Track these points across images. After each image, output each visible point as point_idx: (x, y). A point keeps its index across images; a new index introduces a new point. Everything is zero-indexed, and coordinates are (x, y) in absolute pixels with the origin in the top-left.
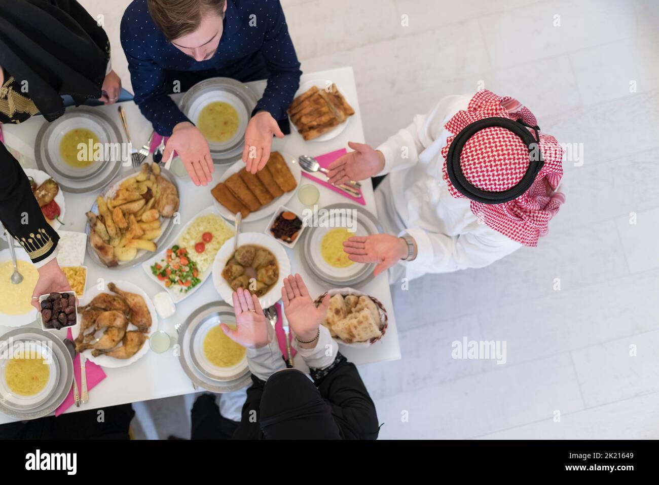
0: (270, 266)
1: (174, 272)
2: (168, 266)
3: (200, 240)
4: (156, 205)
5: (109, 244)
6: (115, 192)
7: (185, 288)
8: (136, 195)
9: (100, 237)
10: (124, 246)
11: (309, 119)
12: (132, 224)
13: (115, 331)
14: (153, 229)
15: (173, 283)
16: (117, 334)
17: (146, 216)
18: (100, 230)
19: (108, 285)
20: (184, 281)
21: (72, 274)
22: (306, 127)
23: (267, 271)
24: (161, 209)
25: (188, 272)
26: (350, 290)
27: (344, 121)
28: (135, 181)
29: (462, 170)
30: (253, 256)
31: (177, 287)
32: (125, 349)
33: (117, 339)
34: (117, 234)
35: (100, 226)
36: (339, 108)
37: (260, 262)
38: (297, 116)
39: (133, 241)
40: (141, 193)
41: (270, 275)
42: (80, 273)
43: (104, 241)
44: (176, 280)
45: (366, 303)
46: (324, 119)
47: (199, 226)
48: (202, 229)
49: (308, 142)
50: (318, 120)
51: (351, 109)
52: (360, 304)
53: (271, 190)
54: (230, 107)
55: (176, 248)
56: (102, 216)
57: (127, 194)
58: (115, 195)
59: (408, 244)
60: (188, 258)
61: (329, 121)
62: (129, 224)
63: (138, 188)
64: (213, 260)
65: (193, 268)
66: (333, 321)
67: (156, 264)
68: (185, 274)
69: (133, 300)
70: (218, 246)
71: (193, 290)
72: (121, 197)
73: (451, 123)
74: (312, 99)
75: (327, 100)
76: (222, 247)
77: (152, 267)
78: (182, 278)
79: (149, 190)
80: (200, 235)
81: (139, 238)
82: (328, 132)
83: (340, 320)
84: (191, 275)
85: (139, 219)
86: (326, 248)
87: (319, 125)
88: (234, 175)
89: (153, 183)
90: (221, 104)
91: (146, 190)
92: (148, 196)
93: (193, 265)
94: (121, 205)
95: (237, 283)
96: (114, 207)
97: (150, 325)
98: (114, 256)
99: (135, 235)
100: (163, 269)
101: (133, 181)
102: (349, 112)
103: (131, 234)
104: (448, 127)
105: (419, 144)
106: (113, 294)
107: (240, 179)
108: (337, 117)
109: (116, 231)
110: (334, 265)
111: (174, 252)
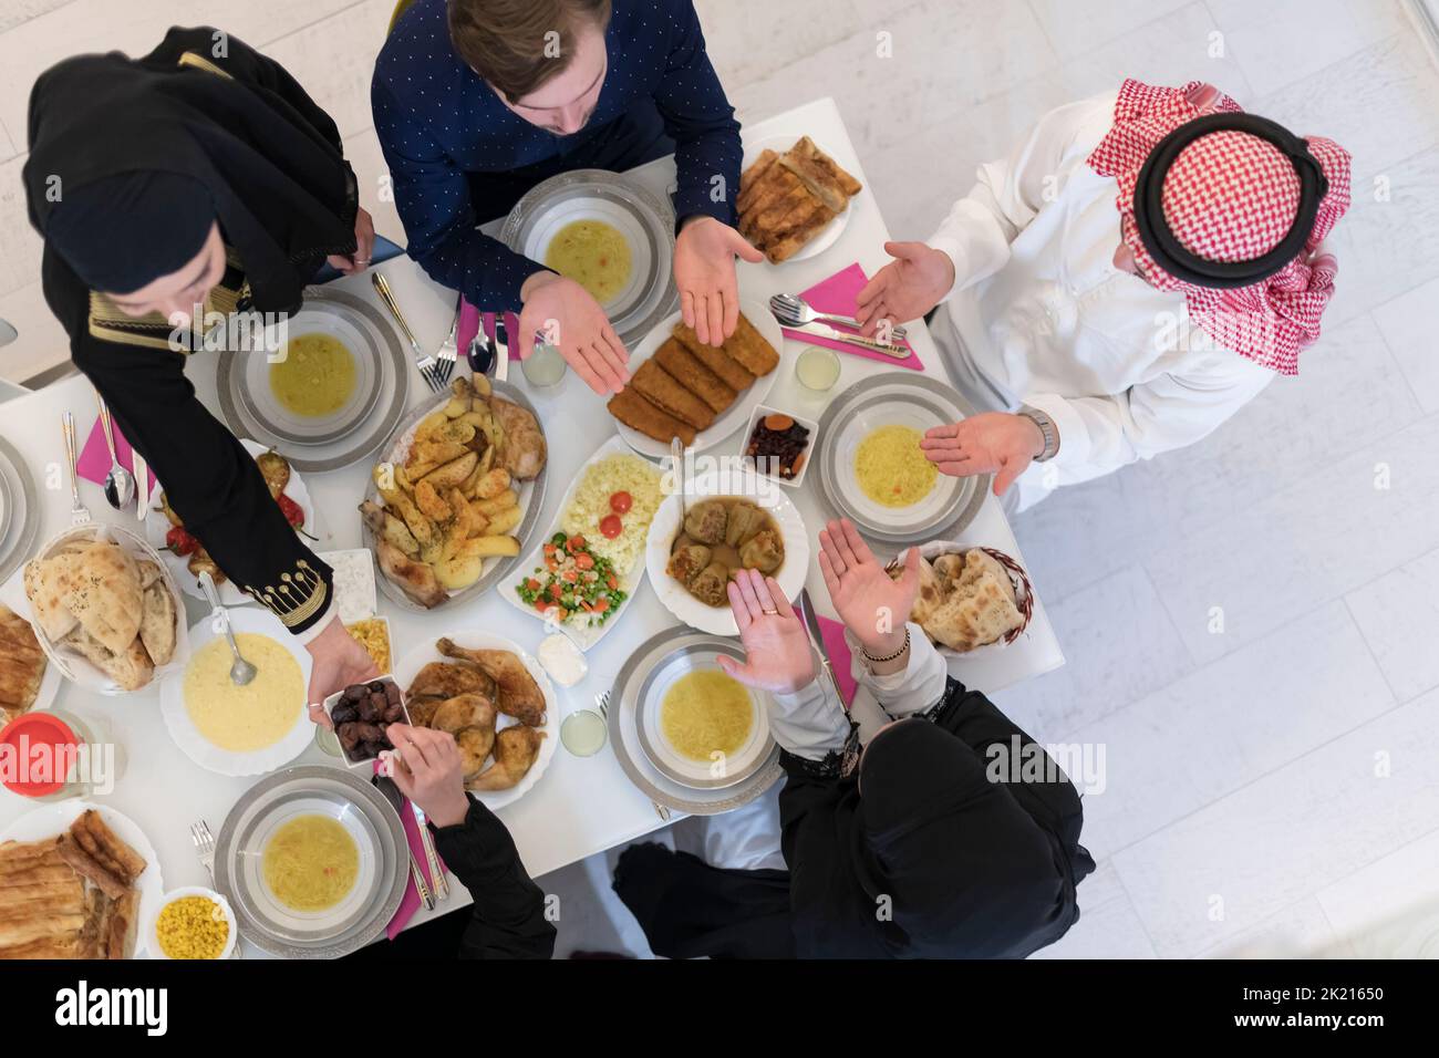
0: (764, 533)
1: (568, 588)
2: (553, 577)
3: (607, 511)
4: (498, 459)
5: (421, 560)
6: (406, 450)
7: (597, 615)
8: (456, 446)
9: (399, 548)
10: (453, 559)
11: (774, 219)
12: (462, 509)
13: (475, 737)
14: (505, 510)
15: (572, 611)
16: (480, 741)
17: (485, 485)
18: (394, 534)
19: (438, 645)
20: (593, 603)
21: (359, 638)
22: (773, 235)
23: (761, 545)
24: (512, 465)
25: (597, 582)
26: (941, 545)
27: (843, 209)
28: (445, 419)
29: (1171, 231)
30: (723, 520)
31: (581, 619)
32: (506, 769)
33: (483, 751)
34: (433, 535)
35: (395, 528)
36: (828, 183)
37: (742, 529)
38: (748, 218)
39: (470, 542)
40: (465, 441)
41: (770, 551)
42: (375, 632)
43: (408, 556)
44: (577, 604)
45: (980, 563)
46: (803, 212)
47: (597, 482)
48: (607, 487)
49: (781, 264)
50: (790, 216)
51: (853, 180)
52: (970, 567)
53: (731, 378)
54: (606, 228)
55: (560, 539)
56: (391, 506)
57: (434, 450)
58: (408, 456)
59: (1038, 424)
60: (590, 553)
61: (813, 214)
62: (453, 508)
63: (455, 433)
64: (644, 545)
65: (605, 569)
66: (924, 614)
67: (526, 581)
68: (592, 586)
69: (499, 663)
70: (647, 515)
71: (615, 617)
72: (422, 458)
73: (1102, 152)
74: (769, 176)
75: (800, 172)
76: (657, 516)
77: (519, 589)
78: (588, 597)
79: (479, 431)
80: (606, 500)
81: (480, 534)
82: (816, 237)
83: (936, 610)
84: (605, 586)
85: (471, 494)
86: (866, 472)
87: (796, 227)
88: (646, 363)
89: (483, 417)
90: (583, 225)
91: (473, 433)
92: (479, 444)
93: (605, 565)
94: (428, 474)
95: (706, 581)
96: (415, 482)
97: (544, 708)
98: (438, 583)
99: (470, 531)
100: (543, 587)
101: (440, 420)
102: (850, 189)
103: (464, 528)
104: (1096, 161)
105: (1006, 223)
106: (450, 661)
107: (659, 370)
108: (828, 205)
109: (432, 529)
110: (890, 503)
111: (560, 547)
